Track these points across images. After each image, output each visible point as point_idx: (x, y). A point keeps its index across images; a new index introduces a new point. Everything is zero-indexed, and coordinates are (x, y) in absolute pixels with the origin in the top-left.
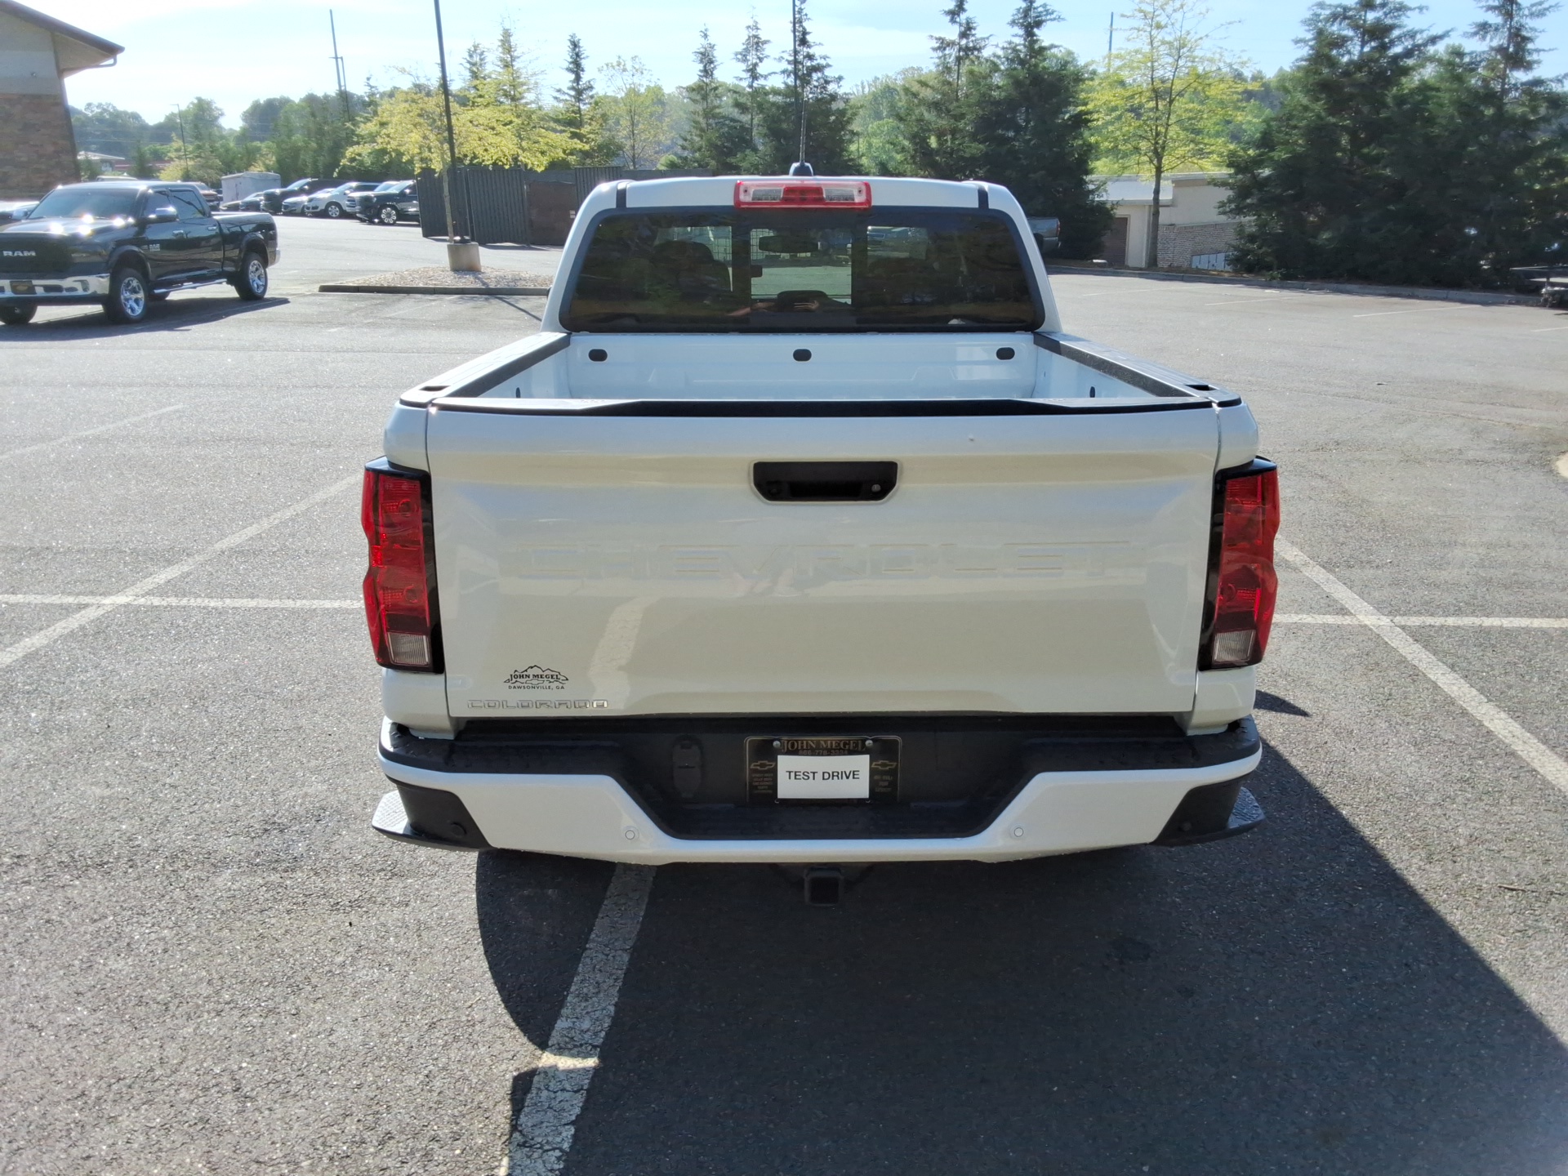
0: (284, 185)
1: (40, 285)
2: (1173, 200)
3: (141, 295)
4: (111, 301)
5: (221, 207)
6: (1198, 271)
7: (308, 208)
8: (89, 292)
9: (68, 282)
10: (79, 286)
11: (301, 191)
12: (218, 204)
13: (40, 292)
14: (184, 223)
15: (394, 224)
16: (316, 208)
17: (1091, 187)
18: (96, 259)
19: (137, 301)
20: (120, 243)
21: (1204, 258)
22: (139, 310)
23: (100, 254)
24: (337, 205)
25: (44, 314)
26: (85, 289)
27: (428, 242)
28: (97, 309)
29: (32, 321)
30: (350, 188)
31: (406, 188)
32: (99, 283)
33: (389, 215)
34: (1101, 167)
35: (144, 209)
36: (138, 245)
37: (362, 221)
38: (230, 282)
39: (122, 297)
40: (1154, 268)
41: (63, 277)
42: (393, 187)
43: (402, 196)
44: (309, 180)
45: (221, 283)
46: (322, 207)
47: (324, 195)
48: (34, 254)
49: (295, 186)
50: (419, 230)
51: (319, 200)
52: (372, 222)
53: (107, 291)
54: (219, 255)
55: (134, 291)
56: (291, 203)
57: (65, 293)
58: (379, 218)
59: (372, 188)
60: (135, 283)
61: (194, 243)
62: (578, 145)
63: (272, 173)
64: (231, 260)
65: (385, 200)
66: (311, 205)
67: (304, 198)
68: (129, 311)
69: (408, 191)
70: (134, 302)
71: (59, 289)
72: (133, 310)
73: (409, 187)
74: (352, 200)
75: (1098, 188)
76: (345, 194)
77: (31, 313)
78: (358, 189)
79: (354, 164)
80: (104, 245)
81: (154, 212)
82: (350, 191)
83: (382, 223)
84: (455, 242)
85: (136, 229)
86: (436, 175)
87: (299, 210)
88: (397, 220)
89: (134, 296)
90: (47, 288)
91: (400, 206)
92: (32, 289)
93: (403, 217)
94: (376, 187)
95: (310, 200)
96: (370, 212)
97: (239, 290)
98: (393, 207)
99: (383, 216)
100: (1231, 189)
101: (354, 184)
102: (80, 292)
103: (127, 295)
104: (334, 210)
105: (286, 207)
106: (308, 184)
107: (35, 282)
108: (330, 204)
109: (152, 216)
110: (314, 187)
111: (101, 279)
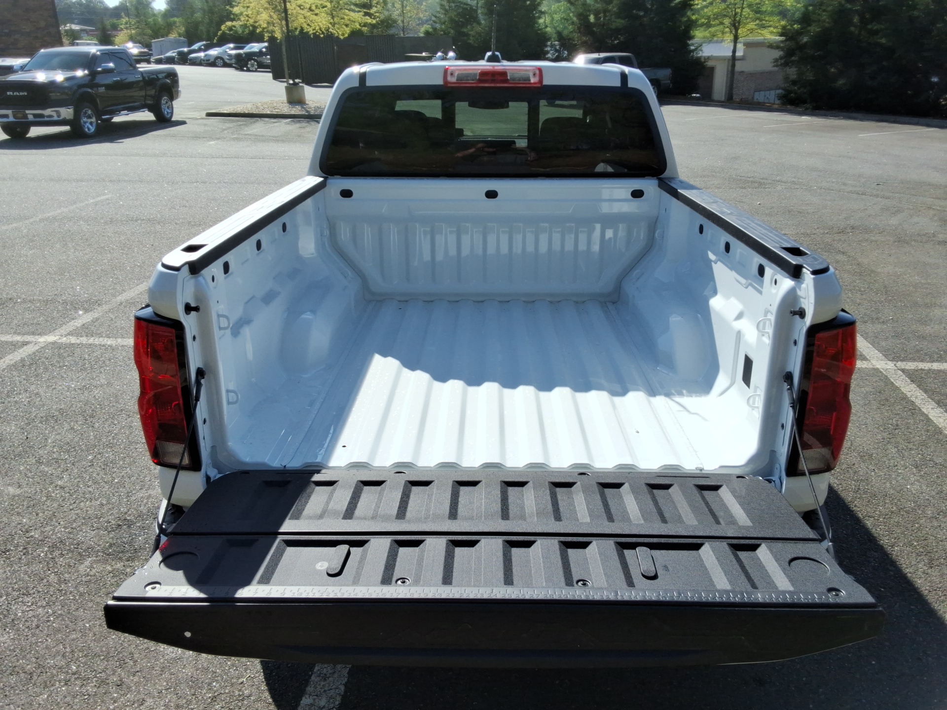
0: (190, 45)
1: (30, 113)
2: (743, 56)
3: (94, 120)
4: (75, 123)
5: (151, 60)
6: (759, 103)
7: (204, 61)
8: (61, 118)
9: (48, 112)
10: (54, 114)
11: (199, 50)
12: (150, 58)
13: (31, 118)
14: (120, 73)
15: (256, 71)
16: (209, 60)
17: (692, 48)
18: (64, 97)
19: (91, 123)
20: (81, 86)
21: (762, 93)
22: (93, 129)
23: (68, 94)
24: (222, 58)
25: (35, 132)
26: (59, 116)
27: (276, 83)
28: (67, 128)
29: (27, 136)
30: (229, 48)
31: (263, 48)
32: (67, 112)
33: (253, 65)
34: (699, 34)
35: (95, 64)
36: (91, 88)
37: (237, 69)
38: (150, 110)
39: (82, 121)
40: (731, 101)
41: (44, 108)
42: (255, 47)
43: (260, 53)
44: (204, 43)
45: (144, 111)
46: (212, 60)
47: (214, 52)
48: (26, 94)
49: (195, 47)
50: (270, 75)
51: (210, 55)
52: (242, 70)
53: (72, 117)
54: (143, 93)
55: (89, 117)
56: (193, 57)
57: (46, 119)
58: (247, 67)
59: (242, 48)
60: (90, 112)
61: (130, 85)
62: (369, 20)
63: (182, 38)
64: (151, 96)
65: (250, 56)
66: (205, 59)
67: (202, 55)
68: (87, 130)
69: (264, 50)
70: (90, 125)
71: (42, 116)
72: (89, 129)
73: (266, 47)
74: (230, 55)
75: (696, 49)
76: (226, 52)
77: (27, 131)
78: (235, 48)
79: (231, 32)
80: (69, 88)
81: (100, 67)
82: (230, 49)
83: (248, 70)
84: (290, 84)
85: (90, 77)
86: (278, 41)
87: (198, 61)
88: (258, 68)
89: (89, 120)
90: (35, 116)
91: (259, 59)
92: (25, 116)
93: (261, 66)
94: (244, 47)
95: (206, 56)
96: (241, 63)
97: (156, 115)
98: (255, 60)
99: (249, 66)
100: (782, 51)
101: (232, 45)
102: (56, 118)
103: (85, 119)
104: (220, 62)
105: (191, 60)
106: (204, 45)
107: (27, 112)
108: (217, 58)
109: (99, 69)
110: (208, 47)
111: (69, 110)
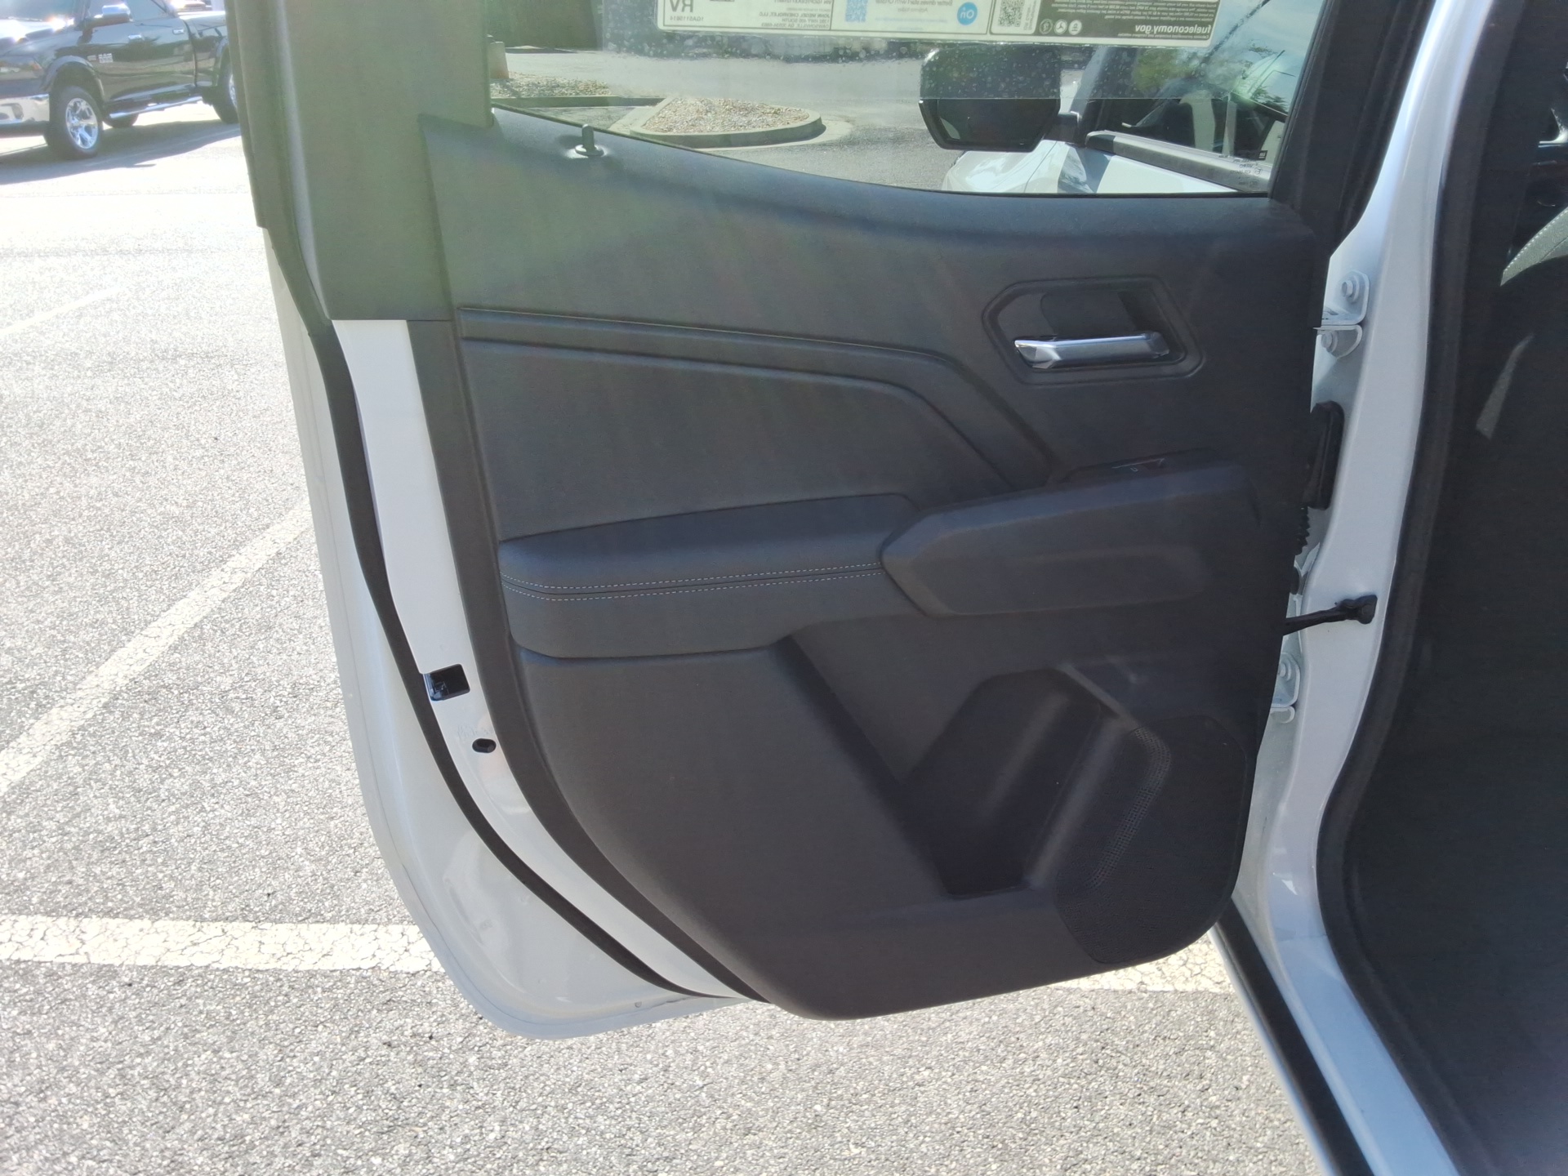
3: (93, 121)
4: (53, 129)
8: (23, 120)
10: (8, 111)
14: (141, 25)
18: (29, 75)
19: (88, 129)
20: (61, 52)
22: (92, 141)
23: (32, 68)
26: (18, 116)
28: (38, 141)
32: (35, 107)
35: (88, 7)
36: (84, 55)
38: (207, 100)
39: (68, 125)
45: (195, 102)
53: (47, 118)
54: (191, 65)
55: (84, 116)
60: (83, 106)
61: (167, 51)
64: (205, 71)
68: (79, 143)
70: (85, 130)
72: (84, 141)
80: (38, 56)
81: (100, 12)
85: (80, 34)
89: (84, 123)
97: (219, 111)
102: (12, 120)
103: (76, 122)
109: (98, 16)
111: (39, 103)
